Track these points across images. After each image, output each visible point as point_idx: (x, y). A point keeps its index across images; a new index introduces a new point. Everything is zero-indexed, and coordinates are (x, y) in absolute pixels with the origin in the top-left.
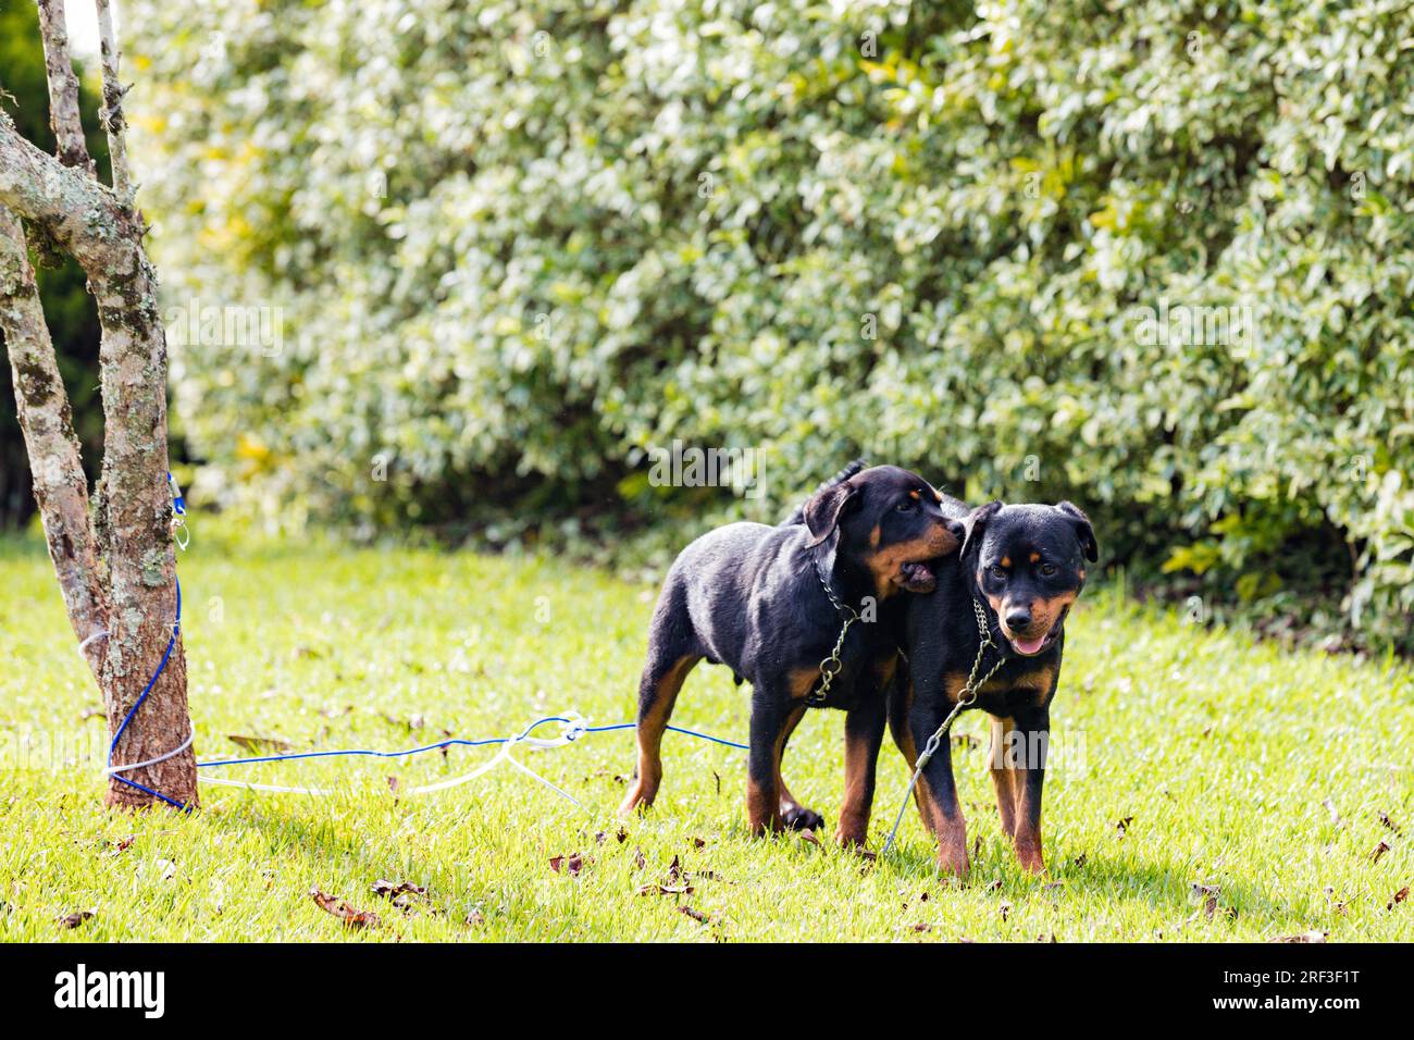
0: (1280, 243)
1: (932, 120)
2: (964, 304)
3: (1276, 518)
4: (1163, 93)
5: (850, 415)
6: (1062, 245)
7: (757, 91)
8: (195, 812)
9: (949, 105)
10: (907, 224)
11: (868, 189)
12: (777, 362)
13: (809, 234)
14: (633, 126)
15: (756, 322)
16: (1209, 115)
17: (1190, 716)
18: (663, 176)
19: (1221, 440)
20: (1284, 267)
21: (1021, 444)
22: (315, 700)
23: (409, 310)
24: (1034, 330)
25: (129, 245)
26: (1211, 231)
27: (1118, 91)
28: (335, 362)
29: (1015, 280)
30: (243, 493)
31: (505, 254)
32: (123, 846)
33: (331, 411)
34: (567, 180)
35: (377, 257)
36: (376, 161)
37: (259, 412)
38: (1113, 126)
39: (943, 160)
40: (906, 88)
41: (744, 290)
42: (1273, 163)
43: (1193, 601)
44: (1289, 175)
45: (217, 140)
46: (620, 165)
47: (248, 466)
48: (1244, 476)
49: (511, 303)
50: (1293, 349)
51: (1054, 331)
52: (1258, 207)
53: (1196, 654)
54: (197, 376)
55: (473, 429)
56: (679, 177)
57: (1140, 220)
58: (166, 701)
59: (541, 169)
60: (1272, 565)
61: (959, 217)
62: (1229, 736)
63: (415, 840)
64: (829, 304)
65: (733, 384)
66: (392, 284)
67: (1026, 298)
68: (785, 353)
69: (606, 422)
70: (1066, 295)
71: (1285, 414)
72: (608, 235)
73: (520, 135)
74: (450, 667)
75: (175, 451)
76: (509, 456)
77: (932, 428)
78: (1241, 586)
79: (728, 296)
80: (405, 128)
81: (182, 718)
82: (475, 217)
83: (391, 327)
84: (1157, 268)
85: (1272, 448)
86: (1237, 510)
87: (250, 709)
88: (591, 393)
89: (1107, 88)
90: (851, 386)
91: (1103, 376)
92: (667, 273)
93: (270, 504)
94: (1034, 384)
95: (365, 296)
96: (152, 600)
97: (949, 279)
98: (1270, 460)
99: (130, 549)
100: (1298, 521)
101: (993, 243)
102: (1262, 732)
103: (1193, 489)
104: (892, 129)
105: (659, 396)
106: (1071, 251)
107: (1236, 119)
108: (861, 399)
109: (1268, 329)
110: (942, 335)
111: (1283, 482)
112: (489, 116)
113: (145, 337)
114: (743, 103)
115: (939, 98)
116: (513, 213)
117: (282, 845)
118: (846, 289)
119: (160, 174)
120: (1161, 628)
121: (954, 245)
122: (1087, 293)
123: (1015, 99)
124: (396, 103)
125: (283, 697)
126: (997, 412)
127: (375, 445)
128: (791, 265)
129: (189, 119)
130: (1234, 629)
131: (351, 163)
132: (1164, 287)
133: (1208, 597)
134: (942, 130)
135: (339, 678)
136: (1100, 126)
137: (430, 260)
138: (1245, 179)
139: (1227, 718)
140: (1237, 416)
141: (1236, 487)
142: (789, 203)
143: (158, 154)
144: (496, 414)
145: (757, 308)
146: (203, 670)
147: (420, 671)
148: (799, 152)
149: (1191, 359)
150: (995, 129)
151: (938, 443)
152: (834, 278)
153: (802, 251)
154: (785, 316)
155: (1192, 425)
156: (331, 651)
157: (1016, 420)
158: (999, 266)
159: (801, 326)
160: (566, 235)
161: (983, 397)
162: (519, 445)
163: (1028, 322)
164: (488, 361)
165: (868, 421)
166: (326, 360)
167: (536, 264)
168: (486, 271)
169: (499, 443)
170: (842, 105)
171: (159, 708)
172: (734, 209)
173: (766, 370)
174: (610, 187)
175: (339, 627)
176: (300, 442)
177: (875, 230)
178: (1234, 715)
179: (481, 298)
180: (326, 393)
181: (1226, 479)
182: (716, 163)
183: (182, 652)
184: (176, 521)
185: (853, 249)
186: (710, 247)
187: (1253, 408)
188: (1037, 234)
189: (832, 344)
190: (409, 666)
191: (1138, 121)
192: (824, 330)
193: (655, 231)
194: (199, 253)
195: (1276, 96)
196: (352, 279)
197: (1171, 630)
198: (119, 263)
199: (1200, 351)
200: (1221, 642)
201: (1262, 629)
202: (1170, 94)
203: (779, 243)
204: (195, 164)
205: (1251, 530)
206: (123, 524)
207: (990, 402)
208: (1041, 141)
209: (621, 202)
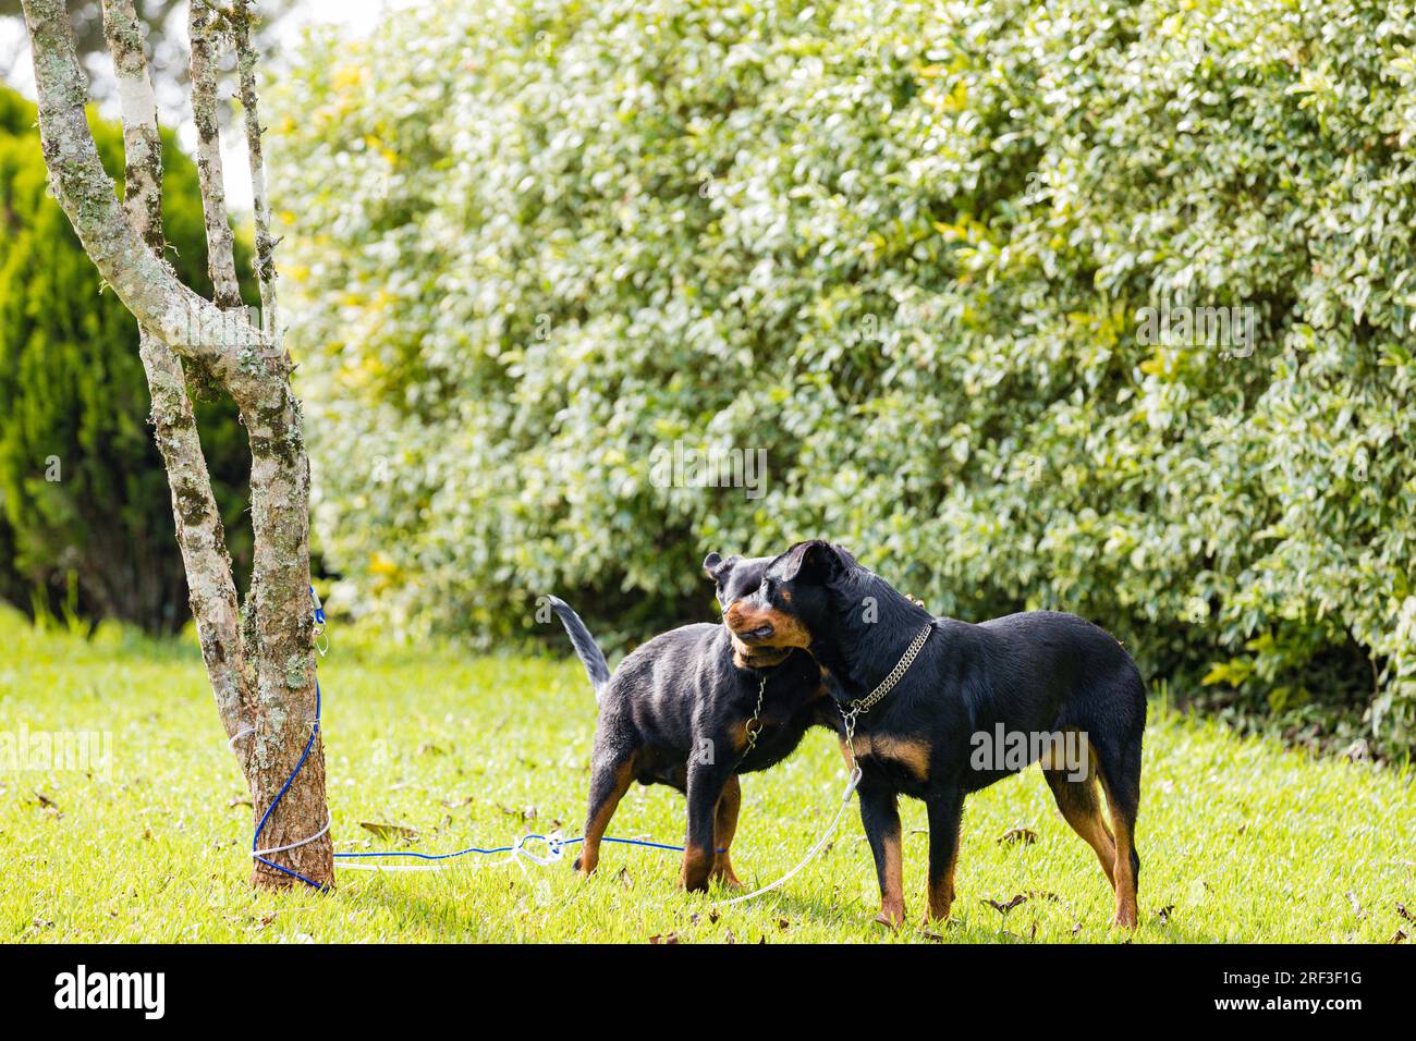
0: (1312, 390)
1: (997, 277)
2: (1025, 441)
3: (1305, 637)
4: (1207, 253)
5: (921, 541)
6: (1114, 389)
7: (841, 248)
8: (331, 892)
9: (1013, 264)
10: (976, 369)
11: (940, 338)
12: (855, 493)
13: (887, 378)
14: (729, 280)
15: (838, 455)
16: (1250, 273)
17: (1226, 816)
18: (757, 324)
19: (1256, 567)
20: (1315, 411)
21: (1076, 569)
22: (437, 792)
23: (525, 444)
24: (1089, 467)
25: (277, 382)
26: (1249, 378)
27: (1167, 252)
28: (458, 489)
29: (1072, 421)
30: (374, 605)
31: (612, 393)
32: (266, 922)
33: (454, 532)
34: (668, 327)
35: (498, 395)
36: (497, 308)
37: (388, 532)
38: (1161, 282)
39: (1008, 312)
40: (975, 248)
41: (828, 427)
42: (1306, 318)
43: (1229, 712)
44: (1321, 328)
45: (354, 287)
46: (718, 314)
47: (380, 581)
48: (1276, 599)
49: (618, 436)
50: (1321, 486)
51: (1106, 466)
52: (1291, 357)
53: (1231, 759)
54: (333, 500)
55: (582, 549)
56: (770, 325)
57: (1185, 367)
58: (306, 791)
59: (647, 316)
60: (1301, 680)
61: (1021, 362)
62: (1261, 833)
63: (528, 919)
64: (905, 441)
65: (817, 511)
66: (511, 419)
67: (1082, 435)
68: (863, 485)
69: (702, 545)
70: (1118, 434)
71: (1314, 544)
72: (705, 376)
73: (627, 286)
74: (560, 764)
75: (315, 567)
76: (614, 574)
77: (995, 553)
78: (1272, 698)
79: (813, 432)
80: (523, 278)
81: (320, 807)
82: (585, 359)
83: (508, 458)
84: (1199, 410)
85: (1302, 573)
86: (1269, 629)
87: (380, 799)
88: (689, 519)
89: (1157, 249)
90: (923, 514)
91: (1150, 510)
92: (757, 412)
93: (398, 616)
94: (1088, 514)
95: (486, 428)
96: (296, 700)
97: (1013, 419)
98: (1300, 585)
99: (275, 654)
100: (1325, 641)
101: (1052, 387)
102: (1292, 830)
103: (1231, 609)
104: (962, 283)
105: (750, 521)
106: (1123, 395)
107: (1273, 278)
108: (932, 526)
109: (1300, 468)
110: (1005, 470)
111: (1312, 605)
112: (599, 270)
113: (291, 465)
114: (828, 258)
115: (1005, 256)
116: (620, 356)
117: (409, 922)
118: (919, 427)
119: (303, 318)
120: (1200, 735)
121: (1016, 388)
122: (1136, 431)
123: (1074, 258)
124: (516, 256)
125: (410, 789)
126: (1054, 540)
127: (494, 564)
128: (870, 405)
129: (329, 268)
130: (1267, 736)
131: (476, 309)
132: (1207, 428)
133: (1242, 709)
134: (1007, 285)
135: (460, 772)
136: (1150, 282)
137: (544, 397)
138: (1281, 332)
139: (1259, 817)
140: (1270, 545)
141: (1269, 608)
142: (869, 349)
143: (301, 300)
144: (602, 537)
145: (838, 445)
146: (338, 765)
147: (534, 766)
148: (879, 303)
149: (1230, 492)
150: (1055, 284)
151: (1001, 567)
152: (908, 417)
153: (880, 393)
154: (864, 451)
155: (1230, 552)
156: (453, 748)
157: (1071, 546)
158: (1056, 407)
159: (877, 459)
160: (668, 376)
161: (1042, 526)
162: (624, 565)
163: (1083, 458)
164: (595, 489)
165: (939, 547)
166: (450, 486)
167: (640, 402)
168: (596, 408)
169: (605, 562)
170: (917, 261)
171: (300, 798)
172: (821, 354)
173: (847, 500)
174: (708, 334)
175: (461, 726)
176: (426, 558)
177: (946, 373)
178: (1266, 814)
179: (589, 432)
180: (450, 516)
181: (1260, 601)
182: (803, 313)
183: (321, 747)
184: (317, 628)
185: (925, 392)
186: (798, 388)
187: (1284, 539)
188: (1092, 379)
189: (906, 477)
190: (523, 762)
191: (1184, 278)
192: (899, 464)
193: (748, 373)
194: (337, 388)
195: (1310, 257)
196: (474, 415)
197: (1209, 738)
198: (269, 397)
199: (1238, 485)
200: (1254, 748)
201: (1291, 737)
202: (1214, 254)
203: (859, 385)
204: (335, 309)
205: (1281, 648)
206: (269, 632)
207: (1048, 530)
208: (1096, 294)
209: (718, 347)
